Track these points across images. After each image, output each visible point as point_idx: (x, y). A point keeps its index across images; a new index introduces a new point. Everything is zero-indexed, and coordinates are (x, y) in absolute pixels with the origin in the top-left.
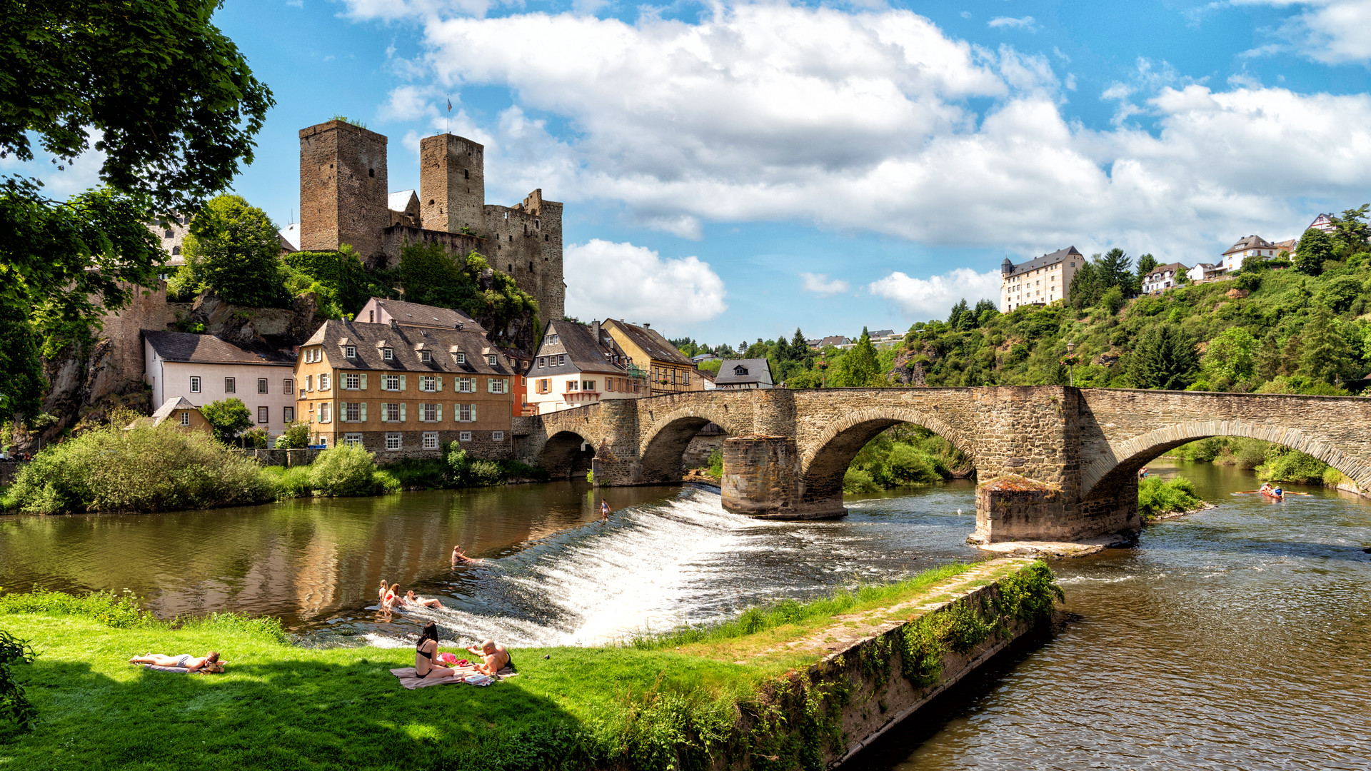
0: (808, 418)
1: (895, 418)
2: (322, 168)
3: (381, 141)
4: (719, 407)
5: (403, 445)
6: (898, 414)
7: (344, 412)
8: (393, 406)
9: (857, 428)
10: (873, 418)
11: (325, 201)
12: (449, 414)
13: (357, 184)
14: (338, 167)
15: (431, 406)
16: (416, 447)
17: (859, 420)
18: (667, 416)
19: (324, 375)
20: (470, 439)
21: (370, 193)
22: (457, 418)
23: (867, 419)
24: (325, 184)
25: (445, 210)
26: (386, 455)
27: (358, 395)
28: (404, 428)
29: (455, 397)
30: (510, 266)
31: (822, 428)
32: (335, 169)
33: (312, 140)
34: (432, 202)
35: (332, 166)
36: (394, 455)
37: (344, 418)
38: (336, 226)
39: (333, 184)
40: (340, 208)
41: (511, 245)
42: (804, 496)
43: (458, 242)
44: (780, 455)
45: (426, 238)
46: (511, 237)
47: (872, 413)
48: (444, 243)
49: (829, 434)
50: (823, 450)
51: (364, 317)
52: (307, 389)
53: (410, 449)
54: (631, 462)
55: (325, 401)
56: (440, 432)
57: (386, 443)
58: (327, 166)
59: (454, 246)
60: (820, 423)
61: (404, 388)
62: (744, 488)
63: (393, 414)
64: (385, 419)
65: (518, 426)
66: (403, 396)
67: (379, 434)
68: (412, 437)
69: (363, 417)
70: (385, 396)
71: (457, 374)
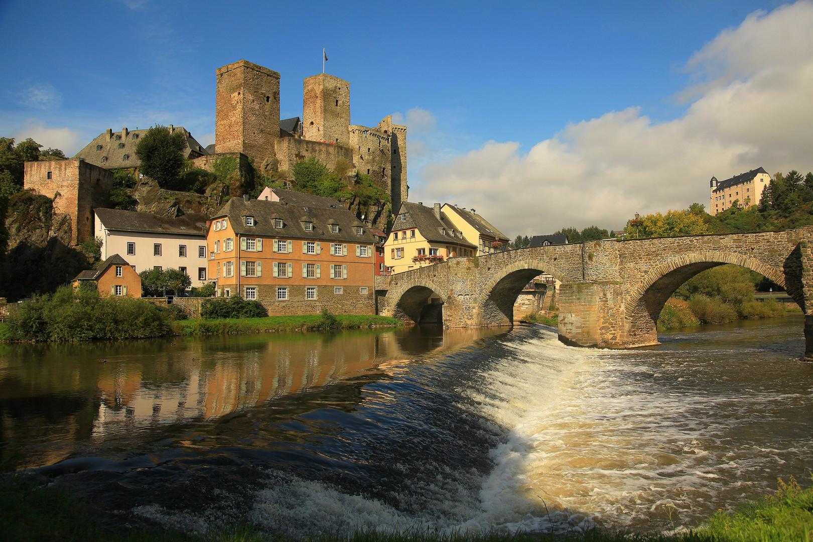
0: (632, 265)
1: (715, 260)
2: (232, 96)
3: (276, 76)
4: (550, 259)
5: (290, 296)
6: (718, 257)
7: (243, 268)
8: (281, 265)
10: (693, 262)
11: (234, 119)
12: (325, 272)
13: (257, 107)
14: (244, 94)
15: (310, 265)
16: (300, 298)
17: (680, 264)
18: (504, 270)
19: (229, 239)
20: (341, 292)
21: (267, 114)
22: (332, 276)
23: (688, 263)
24: (234, 108)
25: (321, 128)
26: (277, 304)
27: (255, 256)
28: (291, 282)
29: (331, 259)
30: (369, 170)
31: (646, 272)
32: (241, 95)
33: (225, 76)
34: (312, 123)
35: (239, 93)
36: (284, 304)
37: (243, 273)
38: (241, 137)
39: (239, 107)
40: (244, 123)
41: (369, 155)
42: (629, 331)
43: (331, 150)
44: (609, 296)
45: (307, 147)
46: (369, 149)
47: (693, 257)
48: (320, 151)
49: (653, 276)
50: (647, 292)
51: (262, 197)
52: (215, 251)
53: (297, 299)
54: (474, 308)
55: (229, 260)
56: (319, 286)
57: (277, 294)
58: (236, 94)
59: (328, 153)
60: (644, 268)
61: (290, 251)
62: (579, 324)
63: (282, 271)
64: (276, 274)
65: (379, 283)
66: (290, 257)
67: (271, 287)
68: (297, 290)
69: (258, 273)
70: (276, 256)
71: (332, 241)
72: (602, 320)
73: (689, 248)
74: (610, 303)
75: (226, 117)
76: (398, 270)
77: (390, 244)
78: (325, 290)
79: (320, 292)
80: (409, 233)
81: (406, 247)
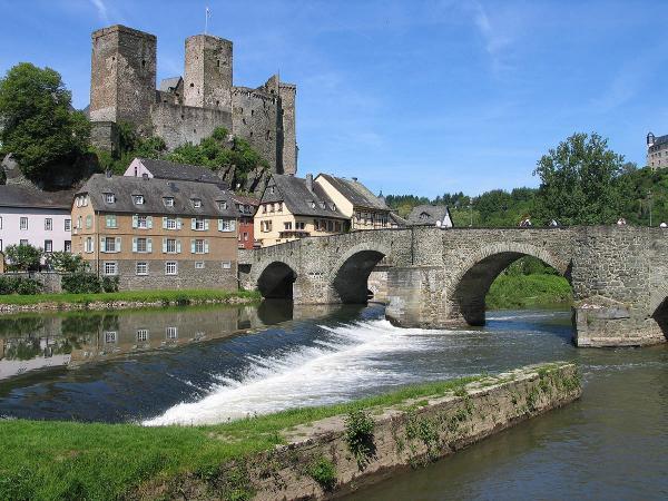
0: (453, 251)
2: (107, 61)
3: (152, 40)
4: (387, 242)
5: (150, 270)
7: (103, 244)
8: (141, 241)
9: (490, 259)
11: (108, 85)
12: (186, 247)
13: (132, 72)
14: (118, 59)
15: (171, 240)
16: (160, 273)
18: (351, 250)
19: (88, 217)
20: (202, 267)
21: (142, 78)
22: (193, 251)
23: (496, 252)
24: (109, 72)
25: (201, 91)
28: (150, 257)
29: (192, 234)
30: (251, 133)
31: (463, 259)
32: (116, 61)
33: (101, 40)
34: (192, 85)
35: (114, 59)
36: (143, 279)
37: (103, 249)
38: (115, 104)
39: (114, 72)
40: (118, 90)
41: (252, 117)
43: (209, 115)
44: (432, 281)
46: (253, 111)
47: (500, 247)
49: (468, 264)
50: (464, 277)
51: (129, 172)
52: (78, 227)
53: (156, 273)
55: (90, 236)
56: (179, 261)
57: (137, 268)
58: (110, 59)
60: (462, 256)
61: (150, 226)
62: (402, 307)
63: (141, 247)
64: (135, 250)
65: (244, 257)
66: (151, 233)
67: (130, 263)
68: (157, 265)
69: (118, 248)
70: (135, 232)
71: (194, 216)
72: (424, 303)
73: (498, 238)
74: (432, 287)
75: (101, 82)
76: (267, 244)
77: (259, 217)
78: (185, 265)
79: (180, 267)
80: (277, 205)
81: (273, 219)
